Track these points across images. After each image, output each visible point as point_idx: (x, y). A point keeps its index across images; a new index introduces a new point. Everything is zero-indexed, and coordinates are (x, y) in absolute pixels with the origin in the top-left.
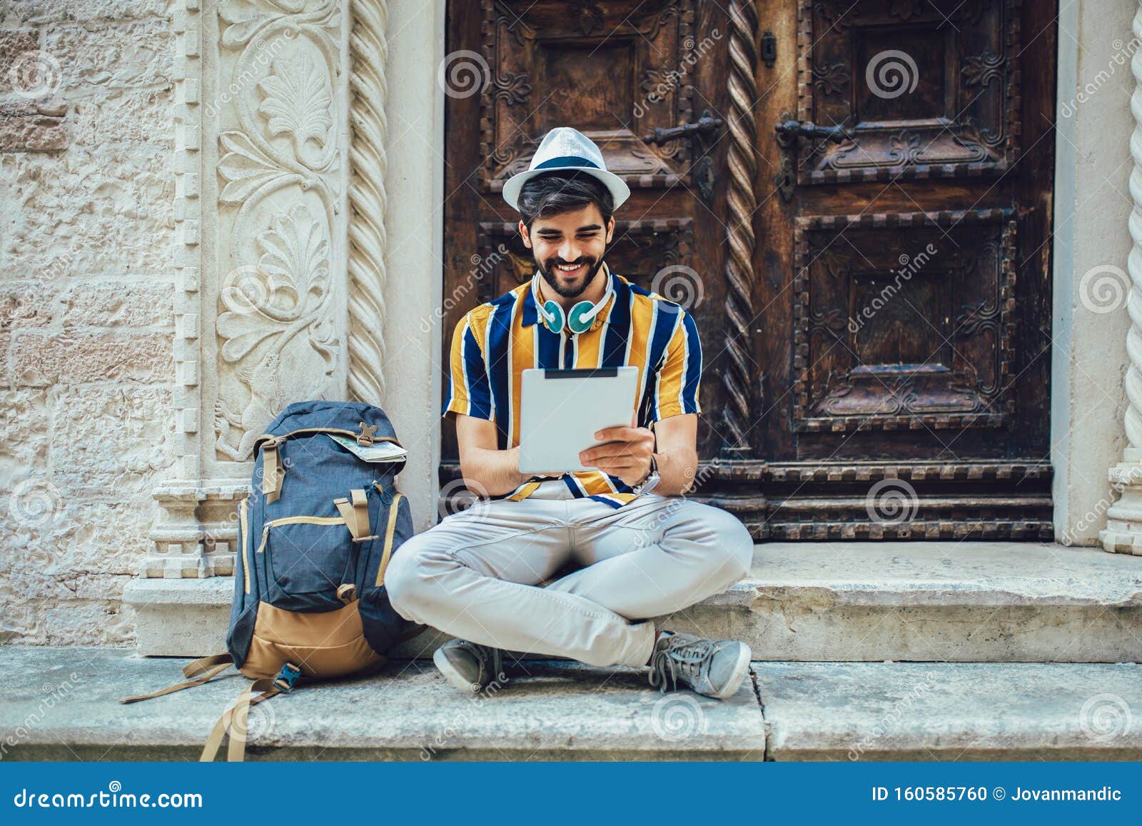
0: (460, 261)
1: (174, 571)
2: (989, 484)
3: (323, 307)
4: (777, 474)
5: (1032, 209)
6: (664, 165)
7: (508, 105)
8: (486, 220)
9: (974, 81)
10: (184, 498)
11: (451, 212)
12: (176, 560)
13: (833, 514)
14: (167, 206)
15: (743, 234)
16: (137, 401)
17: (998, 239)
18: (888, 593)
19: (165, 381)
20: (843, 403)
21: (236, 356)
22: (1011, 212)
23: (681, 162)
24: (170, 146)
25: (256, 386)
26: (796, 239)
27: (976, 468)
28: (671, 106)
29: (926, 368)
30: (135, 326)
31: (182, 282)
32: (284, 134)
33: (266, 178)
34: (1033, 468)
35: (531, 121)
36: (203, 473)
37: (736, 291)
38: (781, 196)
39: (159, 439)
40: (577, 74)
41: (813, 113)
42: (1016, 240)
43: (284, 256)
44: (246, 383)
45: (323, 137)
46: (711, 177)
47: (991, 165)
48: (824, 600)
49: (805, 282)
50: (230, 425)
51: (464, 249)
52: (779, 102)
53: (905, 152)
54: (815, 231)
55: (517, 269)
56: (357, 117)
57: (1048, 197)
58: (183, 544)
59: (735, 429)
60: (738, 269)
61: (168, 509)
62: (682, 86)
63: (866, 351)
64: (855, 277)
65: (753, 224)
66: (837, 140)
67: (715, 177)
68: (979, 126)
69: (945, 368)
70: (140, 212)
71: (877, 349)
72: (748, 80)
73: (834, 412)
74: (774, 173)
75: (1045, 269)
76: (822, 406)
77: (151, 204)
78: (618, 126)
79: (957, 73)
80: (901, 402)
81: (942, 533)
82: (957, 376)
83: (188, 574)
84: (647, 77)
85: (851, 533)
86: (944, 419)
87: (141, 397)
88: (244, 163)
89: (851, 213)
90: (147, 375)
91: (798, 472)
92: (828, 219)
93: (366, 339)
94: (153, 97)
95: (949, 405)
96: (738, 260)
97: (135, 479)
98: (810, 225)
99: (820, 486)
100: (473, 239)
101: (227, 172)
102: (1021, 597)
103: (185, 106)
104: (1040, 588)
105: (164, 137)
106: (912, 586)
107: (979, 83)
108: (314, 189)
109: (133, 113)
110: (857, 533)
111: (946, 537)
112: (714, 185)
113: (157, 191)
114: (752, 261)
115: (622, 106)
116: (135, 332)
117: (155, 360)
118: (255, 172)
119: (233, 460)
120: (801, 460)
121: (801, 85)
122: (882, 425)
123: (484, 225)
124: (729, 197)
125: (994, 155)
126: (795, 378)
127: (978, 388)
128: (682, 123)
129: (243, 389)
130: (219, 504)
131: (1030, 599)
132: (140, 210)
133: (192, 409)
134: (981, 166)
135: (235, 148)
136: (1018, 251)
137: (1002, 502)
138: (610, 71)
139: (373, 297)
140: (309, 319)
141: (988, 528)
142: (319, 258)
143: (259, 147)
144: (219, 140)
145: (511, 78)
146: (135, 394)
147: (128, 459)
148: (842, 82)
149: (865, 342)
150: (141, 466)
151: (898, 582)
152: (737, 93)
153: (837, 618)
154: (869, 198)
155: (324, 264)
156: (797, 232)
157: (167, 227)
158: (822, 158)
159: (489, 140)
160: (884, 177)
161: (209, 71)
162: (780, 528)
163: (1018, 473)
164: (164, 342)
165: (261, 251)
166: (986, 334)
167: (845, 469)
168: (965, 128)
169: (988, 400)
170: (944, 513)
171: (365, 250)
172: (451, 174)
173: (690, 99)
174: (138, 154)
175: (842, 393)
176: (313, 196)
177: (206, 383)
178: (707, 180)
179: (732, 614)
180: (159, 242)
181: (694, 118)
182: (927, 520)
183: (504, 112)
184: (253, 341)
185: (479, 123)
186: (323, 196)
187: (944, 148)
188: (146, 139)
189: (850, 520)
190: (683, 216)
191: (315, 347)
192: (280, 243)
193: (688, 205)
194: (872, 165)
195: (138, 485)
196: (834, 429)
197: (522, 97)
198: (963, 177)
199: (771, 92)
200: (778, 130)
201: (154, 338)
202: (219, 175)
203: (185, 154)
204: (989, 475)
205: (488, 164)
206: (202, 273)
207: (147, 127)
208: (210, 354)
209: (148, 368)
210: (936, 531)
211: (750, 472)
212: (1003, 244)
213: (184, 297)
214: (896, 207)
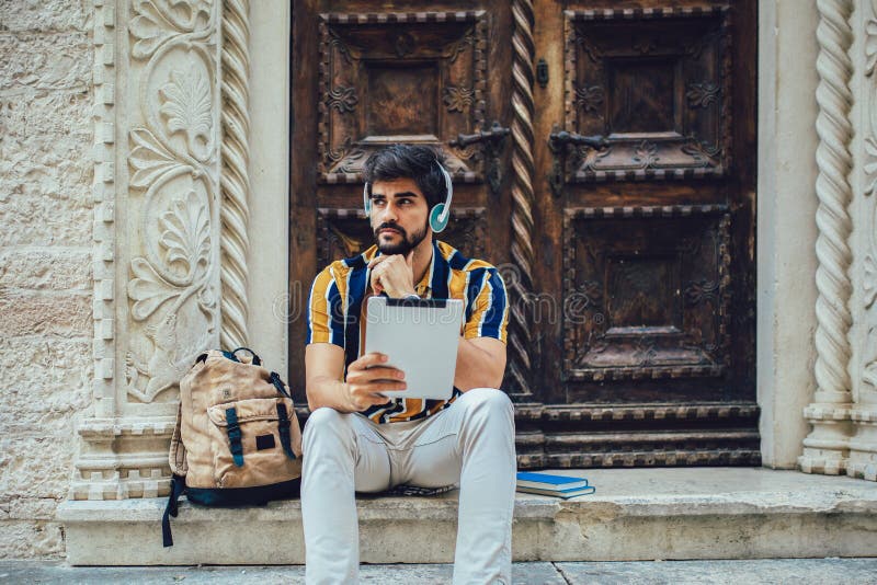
0: (303, 240)
1: (96, 494)
2: (712, 421)
3: (207, 275)
4: (553, 415)
5: (741, 205)
6: (463, 165)
7: (340, 113)
8: (323, 207)
9: (696, 103)
10: (104, 434)
11: (295, 199)
12: (98, 485)
13: (595, 446)
14: (84, 189)
15: (525, 222)
16: (60, 352)
17: (717, 228)
18: (658, 505)
19: (82, 336)
20: (600, 358)
21: (144, 315)
22: (725, 207)
23: (477, 162)
24: (89, 139)
25: (158, 340)
26: (566, 226)
27: (703, 409)
28: (468, 116)
29: (662, 330)
30: (59, 289)
31: (100, 253)
32: (181, 132)
33: (167, 168)
34: (744, 409)
35: (357, 125)
36: (117, 412)
37: (520, 267)
38: (553, 190)
39: (78, 385)
40: (393, 89)
41: (577, 125)
42: (730, 229)
43: (179, 233)
44: (151, 338)
45: (207, 135)
46: (500, 176)
47: (710, 170)
48: (610, 512)
49: (572, 261)
50: (139, 373)
51: (306, 229)
52: (551, 114)
53: (646, 158)
54: (579, 219)
55: (347, 247)
56: (228, 120)
57: (753, 196)
58: (104, 471)
59: (520, 379)
60: (521, 248)
61: (90, 442)
62: (477, 101)
63: (617, 316)
64: (610, 257)
65: (532, 213)
66: (597, 147)
67: (503, 175)
68: (701, 140)
69: (676, 330)
70: (62, 193)
71: (625, 315)
72: (528, 98)
73: (594, 364)
74: (547, 173)
75: (751, 252)
76: (585, 360)
77: (72, 187)
78: (426, 132)
79: (684, 95)
80: (644, 357)
81: (678, 460)
82: (688, 336)
83: (108, 496)
84: (448, 92)
85: (609, 461)
86: (678, 370)
87: (63, 349)
88: (148, 155)
89: (606, 206)
90: (68, 330)
91: (569, 413)
92: (589, 210)
93: (236, 303)
94: (73, 98)
95: (682, 360)
96: (521, 242)
97: (58, 417)
98: (576, 215)
99: (586, 424)
100: (313, 223)
101: (136, 162)
102: (756, 507)
103: (103, 106)
104: (769, 500)
105: (82, 131)
106: (676, 500)
107: (700, 105)
108: (202, 178)
109: (57, 111)
110: (614, 462)
111: (681, 464)
112: (502, 181)
113: (76, 176)
114: (532, 243)
115: (428, 116)
116: (60, 294)
117: (75, 318)
118: (157, 163)
119: (141, 401)
120: (570, 403)
121: (568, 103)
122: (631, 375)
123: (323, 211)
124: (514, 192)
125: (712, 162)
126: (565, 337)
127: (702, 346)
128: (477, 131)
129: (149, 343)
130: (131, 438)
131: (763, 508)
132: (63, 192)
133: (108, 360)
134: (702, 170)
135: (143, 143)
136: (731, 239)
137: (722, 435)
138: (419, 85)
139: (241, 269)
140: (197, 285)
141: (713, 456)
142: (204, 236)
143: (161, 142)
144: (130, 137)
145: (342, 90)
146: (58, 347)
147: (53, 401)
148: (598, 101)
149: (616, 309)
150: (63, 406)
151: (665, 497)
152: (520, 108)
153: (619, 526)
154: (619, 194)
155: (207, 240)
156: (566, 220)
157: (85, 207)
158: (583, 162)
159: (326, 140)
160: (631, 178)
161: (122, 77)
162: (555, 458)
163: (734, 412)
164: (82, 303)
165: (162, 228)
166: (708, 303)
167: (604, 410)
168: (690, 140)
169: (710, 355)
170: (679, 445)
171: (234, 229)
172: (295, 167)
173: (483, 111)
174: (62, 145)
175: (601, 349)
176: (200, 184)
177: (119, 337)
178: (497, 178)
179: (540, 524)
180: (78, 219)
181: (486, 127)
182: (667, 450)
183: (336, 118)
184: (156, 303)
185: (317, 128)
186: (207, 185)
187: (674, 156)
188: (67, 133)
189: (609, 451)
190: (478, 206)
191: (201, 309)
192: (176, 222)
193: (482, 196)
194: (622, 168)
195: (61, 422)
196: (596, 378)
197: (350, 106)
198: (690, 179)
199: (545, 108)
200: (552, 138)
201: (74, 300)
202: (129, 164)
203: (103, 147)
204: (713, 414)
205: (325, 161)
206: (115, 247)
207: (68, 123)
208: (122, 314)
209: (68, 324)
210: (673, 459)
211: (533, 413)
212: (721, 232)
213: (102, 265)
214: (640, 202)
